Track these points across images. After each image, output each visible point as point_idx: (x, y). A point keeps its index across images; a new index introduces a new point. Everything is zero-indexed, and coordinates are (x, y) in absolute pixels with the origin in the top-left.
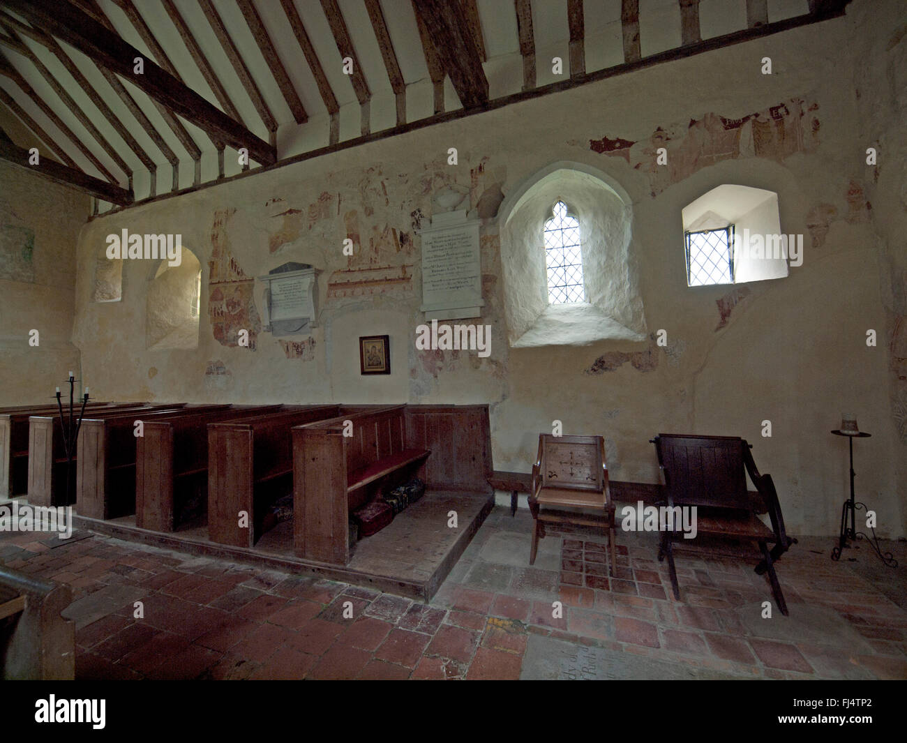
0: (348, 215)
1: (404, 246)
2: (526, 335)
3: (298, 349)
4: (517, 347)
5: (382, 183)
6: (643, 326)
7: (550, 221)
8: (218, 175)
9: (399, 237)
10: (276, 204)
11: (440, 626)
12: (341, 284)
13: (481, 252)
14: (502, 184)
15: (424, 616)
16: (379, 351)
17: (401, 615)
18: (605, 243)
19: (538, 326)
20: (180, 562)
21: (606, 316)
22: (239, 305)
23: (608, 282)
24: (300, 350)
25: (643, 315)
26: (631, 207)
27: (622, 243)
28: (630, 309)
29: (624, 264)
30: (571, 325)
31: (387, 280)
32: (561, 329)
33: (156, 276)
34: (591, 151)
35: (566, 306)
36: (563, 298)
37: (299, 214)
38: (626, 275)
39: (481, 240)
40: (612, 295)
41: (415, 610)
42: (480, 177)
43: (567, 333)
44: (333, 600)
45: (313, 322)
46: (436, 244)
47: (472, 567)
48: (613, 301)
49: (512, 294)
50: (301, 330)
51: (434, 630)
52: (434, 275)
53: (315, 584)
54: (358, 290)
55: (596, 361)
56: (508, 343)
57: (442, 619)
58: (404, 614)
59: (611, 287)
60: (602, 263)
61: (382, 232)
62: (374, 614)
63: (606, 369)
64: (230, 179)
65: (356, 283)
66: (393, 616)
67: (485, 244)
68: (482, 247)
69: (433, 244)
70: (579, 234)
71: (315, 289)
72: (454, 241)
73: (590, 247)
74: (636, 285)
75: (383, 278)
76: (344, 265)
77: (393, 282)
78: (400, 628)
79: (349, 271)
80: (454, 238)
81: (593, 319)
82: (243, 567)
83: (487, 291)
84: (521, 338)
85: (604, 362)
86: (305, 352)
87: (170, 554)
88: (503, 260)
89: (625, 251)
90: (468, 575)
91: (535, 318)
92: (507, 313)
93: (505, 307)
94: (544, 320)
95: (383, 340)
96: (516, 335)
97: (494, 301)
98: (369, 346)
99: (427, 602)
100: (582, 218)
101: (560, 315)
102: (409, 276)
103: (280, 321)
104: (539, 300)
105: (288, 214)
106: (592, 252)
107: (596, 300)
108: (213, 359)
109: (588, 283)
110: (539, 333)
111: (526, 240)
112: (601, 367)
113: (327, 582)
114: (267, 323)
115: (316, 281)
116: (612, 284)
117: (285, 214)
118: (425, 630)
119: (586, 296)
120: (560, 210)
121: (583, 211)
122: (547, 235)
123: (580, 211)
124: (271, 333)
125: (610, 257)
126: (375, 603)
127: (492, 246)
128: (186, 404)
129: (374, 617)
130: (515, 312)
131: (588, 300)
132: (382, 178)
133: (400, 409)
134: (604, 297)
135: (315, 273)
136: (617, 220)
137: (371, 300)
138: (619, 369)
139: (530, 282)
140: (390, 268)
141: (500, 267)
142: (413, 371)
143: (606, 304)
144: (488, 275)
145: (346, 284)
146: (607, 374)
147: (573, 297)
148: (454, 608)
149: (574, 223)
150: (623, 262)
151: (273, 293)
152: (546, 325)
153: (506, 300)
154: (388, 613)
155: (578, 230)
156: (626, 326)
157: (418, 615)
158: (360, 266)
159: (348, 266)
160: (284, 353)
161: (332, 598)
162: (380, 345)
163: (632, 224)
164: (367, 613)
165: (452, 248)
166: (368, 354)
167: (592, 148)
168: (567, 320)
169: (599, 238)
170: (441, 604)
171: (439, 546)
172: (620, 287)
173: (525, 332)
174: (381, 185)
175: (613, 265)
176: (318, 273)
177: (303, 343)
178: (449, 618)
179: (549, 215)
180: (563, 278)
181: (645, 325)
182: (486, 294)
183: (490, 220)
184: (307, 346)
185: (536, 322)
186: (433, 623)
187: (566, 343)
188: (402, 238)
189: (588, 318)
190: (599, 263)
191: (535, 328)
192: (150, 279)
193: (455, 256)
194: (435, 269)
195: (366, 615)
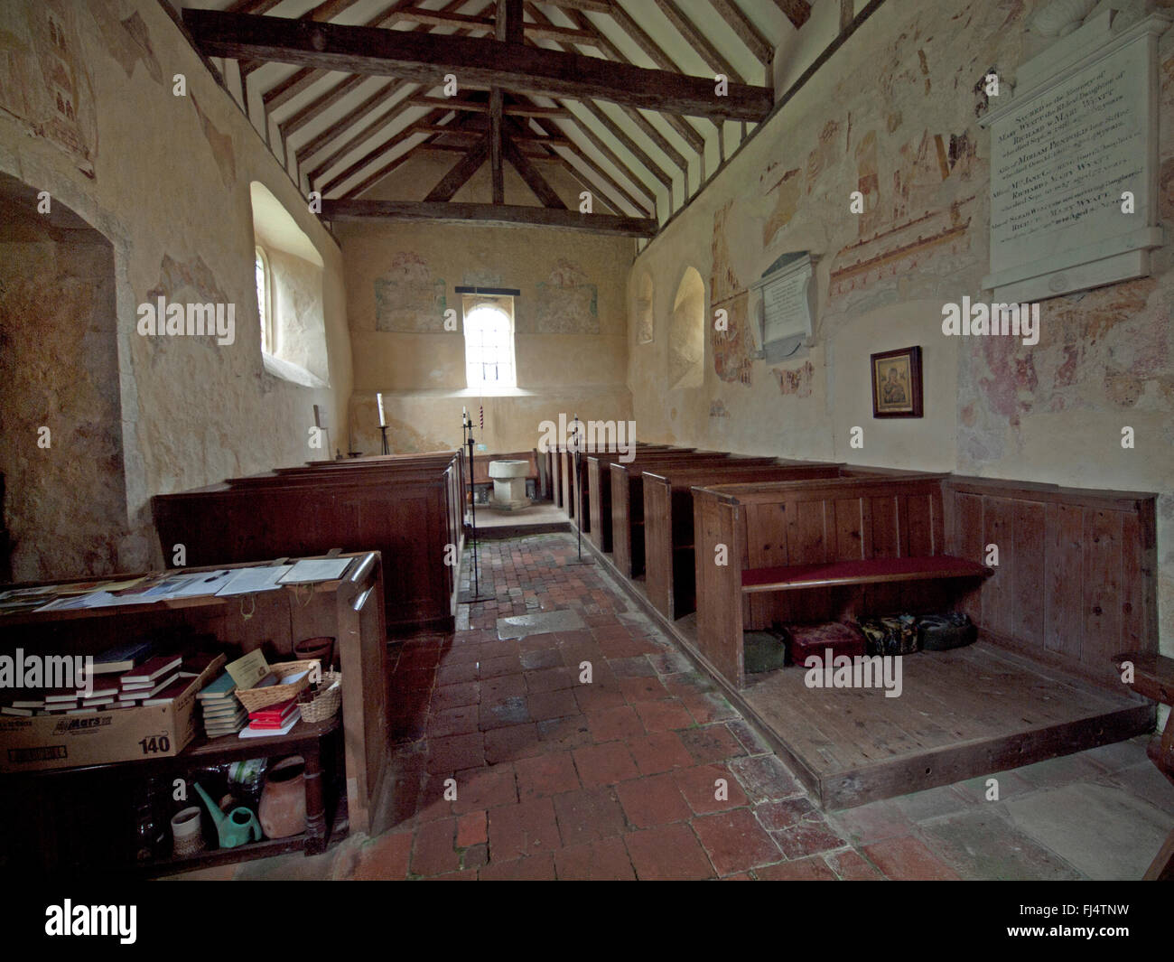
0: (861, 146)
1: (958, 162)
3: (793, 380)
5: (921, 52)
8: (719, 162)
9: (947, 149)
10: (772, 171)
11: (811, 856)
12: (847, 270)
15: (801, 823)
16: (902, 377)
17: (770, 798)
20: (625, 610)
22: (735, 328)
24: (795, 381)
31: (921, 242)
33: (676, 307)
37: (797, 174)
41: (799, 807)
44: (709, 724)
45: (809, 338)
46: (1026, 131)
47: (967, 812)
50: (798, 352)
51: (797, 853)
52: (1017, 204)
53: (707, 694)
54: (873, 274)
57: (825, 848)
58: (776, 801)
61: (916, 152)
62: (739, 771)
64: (729, 161)
65: (870, 262)
66: (758, 791)
69: (1019, 134)
71: (812, 285)
72: (1071, 107)
75: (915, 240)
76: (852, 237)
77: (933, 242)
78: (754, 813)
79: (861, 243)
80: (1073, 95)
82: (663, 639)
86: (802, 383)
87: (625, 600)
90: (944, 819)
95: (908, 356)
98: (885, 368)
99: (823, 808)
102: (964, 223)
103: (773, 343)
105: (783, 182)
108: (716, 398)
113: (721, 699)
114: (759, 347)
115: (814, 274)
117: (779, 184)
118: (784, 842)
124: (764, 361)
126: (750, 760)
128: (695, 449)
129: (736, 775)
132: (919, 44)
133: (931, 481)
135: (811, 262)
137: (894, 286)
140: (928, 216)
142: (966, 412)
145: (854, 267)
148: (861, 849)
151: (766, 305)
154: (756, 784)
157: (795, 816)
158: (877, 231)
159: (859, 235)
160: (778, 388)
161: (709, 721)
162: (903, 365)
164: (732, 765)
165: (1066, 124)
166: (885, 383)
170: (846, 828)
171: (902, 738)
176: (816, 260)
177: (798, 372)
178: (838, 857)
184: (804, 375)
186: (804, 843)
188: (953, 147)
192: (670, 312)
193: (1072, 142)
194: (1021, 189)
195: (730, 767)
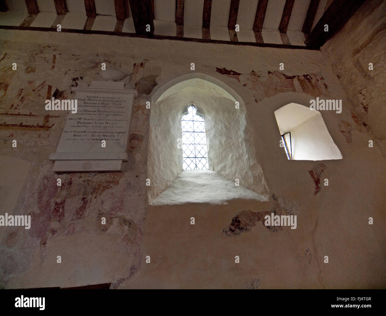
2: (164, 193)
4: (156, 204)
5: (54, 56)
6: (265, 188)
7: (186, 115)
13: (132, 116)
14: (157, 76)
18: (224, 129)
19: (175, 185)
21: (229, 180)
23: (228, 155)
25: (263, 178)
26: (244, 106)
27: (239, 128)
28: (250, 173)
29: (241, 142)
30: (203, 185)
31: (21, 125)
32: (197, 188)
34: (217, 72)
35: (196, 172)
36: (193, 166)
38: (244, 148)
39: (134, 107)
40: (232, 164)
42: (141, 69)
43: (202, 192)
46: (89, 102)
48: (234, 168)
49: (155, 153)
52: (78, 126)
55: (233, 220)
56: (146, 200)
59: (231, 158)
60: (223, 142)
61: (36, 86)
63: (242, 229)
67: (137, 111)
68: (133, 112)
70: (204, 125)
72: (108, 102)
73: (213, 132)
74: (254, 155)
77: (29, 128)
80: (109, 99)
81: (219, 182)
83: (133, 148)
84: (160, 195)
85: (239, 222)
88: (152, 125)
89: (241, 133)
91: (172, 179)
92: (150, 169)
93: (148, 163)
94: (180, 181)
96: (155, 192)
97: (138, 157)
100: (207, 115)
101: (193, 177)
102: (50, 125)
104: (177, 165)
106: (215, 136)
107: (219, 168)
109: (212, 155)
110: (176, 191)
111: (170, 119)
112: (238, 227)
116: (232, 156)
119: (210, 165)
120: (192, 110)
121: (208, 111)
122: (183, 123)
123: (205, 111)
125: (229, 137)
127: (143, 113)
130: (156, 170)
131: (212, 168)
132: (55, 53)
134: (225, 166)
136: (233, 114)
138: (253, 228)
139: (171, 149)
140: (30, 115)
141: (148, 131)
143: (228, 171)
144: (136, 134)
146: (243, 234)
147: (200, 166)
149: (200, 119)
150: (240, 140)
152: (182, 184)
153: (150, 157)
155: (203, 124)
156: (248, 188)
163: (246, 115)
165: (105, 106)
167: (217, 71)
168: (199, 181)
169: (220, 126)
172: (240, 157)
173: (164, 190)
174: (52, 57)
175: (232, 143)
179: (185, 111)
180: (194, 152)
181: (267, 187)
182: (131, 149)
183: (144, 95)
185: (173, 182)
187: (204, 201)
189: (216, 181)
190: (220, 143)
191: (173, 187)
193: (105, 113)
194: (82, 121)
